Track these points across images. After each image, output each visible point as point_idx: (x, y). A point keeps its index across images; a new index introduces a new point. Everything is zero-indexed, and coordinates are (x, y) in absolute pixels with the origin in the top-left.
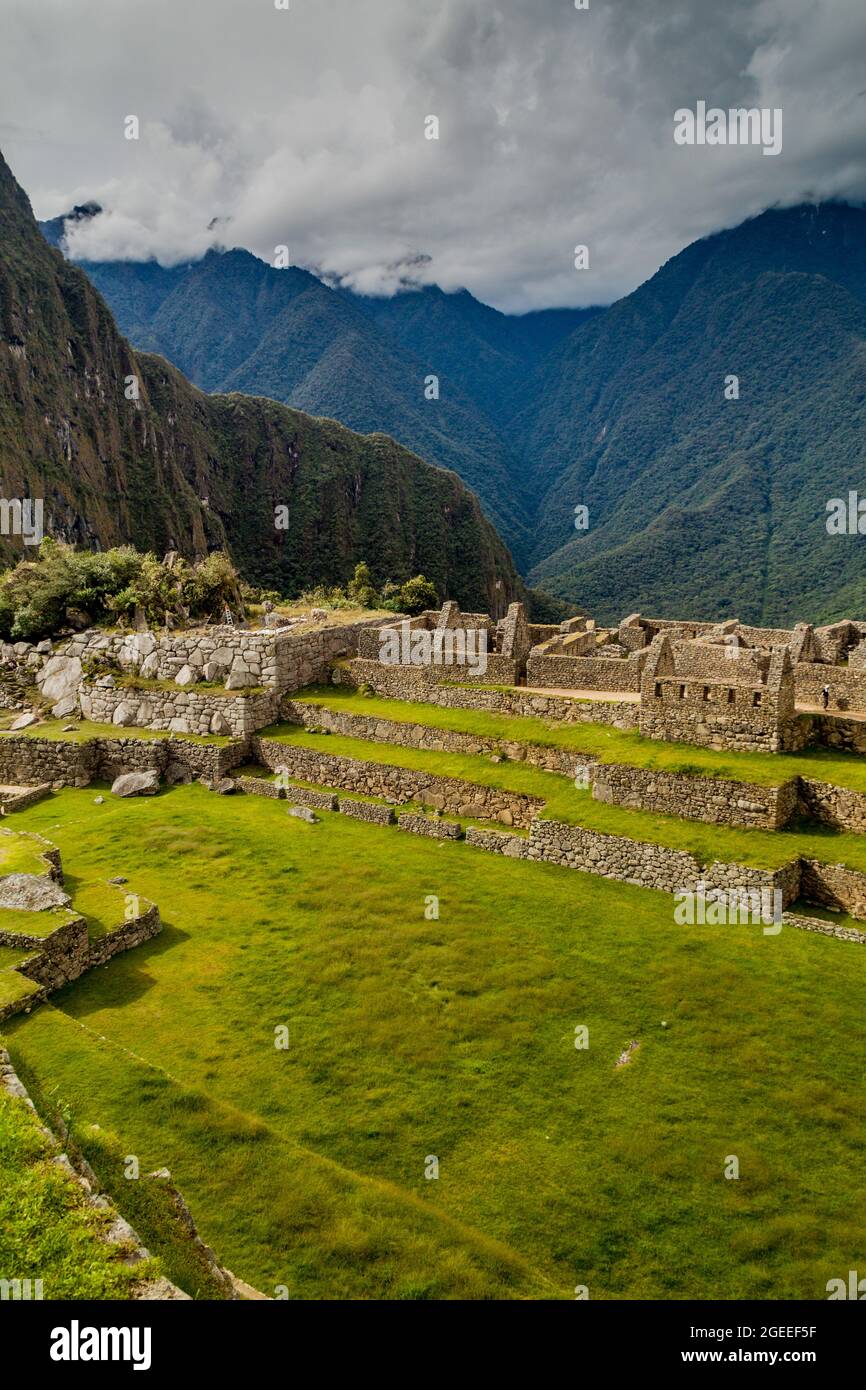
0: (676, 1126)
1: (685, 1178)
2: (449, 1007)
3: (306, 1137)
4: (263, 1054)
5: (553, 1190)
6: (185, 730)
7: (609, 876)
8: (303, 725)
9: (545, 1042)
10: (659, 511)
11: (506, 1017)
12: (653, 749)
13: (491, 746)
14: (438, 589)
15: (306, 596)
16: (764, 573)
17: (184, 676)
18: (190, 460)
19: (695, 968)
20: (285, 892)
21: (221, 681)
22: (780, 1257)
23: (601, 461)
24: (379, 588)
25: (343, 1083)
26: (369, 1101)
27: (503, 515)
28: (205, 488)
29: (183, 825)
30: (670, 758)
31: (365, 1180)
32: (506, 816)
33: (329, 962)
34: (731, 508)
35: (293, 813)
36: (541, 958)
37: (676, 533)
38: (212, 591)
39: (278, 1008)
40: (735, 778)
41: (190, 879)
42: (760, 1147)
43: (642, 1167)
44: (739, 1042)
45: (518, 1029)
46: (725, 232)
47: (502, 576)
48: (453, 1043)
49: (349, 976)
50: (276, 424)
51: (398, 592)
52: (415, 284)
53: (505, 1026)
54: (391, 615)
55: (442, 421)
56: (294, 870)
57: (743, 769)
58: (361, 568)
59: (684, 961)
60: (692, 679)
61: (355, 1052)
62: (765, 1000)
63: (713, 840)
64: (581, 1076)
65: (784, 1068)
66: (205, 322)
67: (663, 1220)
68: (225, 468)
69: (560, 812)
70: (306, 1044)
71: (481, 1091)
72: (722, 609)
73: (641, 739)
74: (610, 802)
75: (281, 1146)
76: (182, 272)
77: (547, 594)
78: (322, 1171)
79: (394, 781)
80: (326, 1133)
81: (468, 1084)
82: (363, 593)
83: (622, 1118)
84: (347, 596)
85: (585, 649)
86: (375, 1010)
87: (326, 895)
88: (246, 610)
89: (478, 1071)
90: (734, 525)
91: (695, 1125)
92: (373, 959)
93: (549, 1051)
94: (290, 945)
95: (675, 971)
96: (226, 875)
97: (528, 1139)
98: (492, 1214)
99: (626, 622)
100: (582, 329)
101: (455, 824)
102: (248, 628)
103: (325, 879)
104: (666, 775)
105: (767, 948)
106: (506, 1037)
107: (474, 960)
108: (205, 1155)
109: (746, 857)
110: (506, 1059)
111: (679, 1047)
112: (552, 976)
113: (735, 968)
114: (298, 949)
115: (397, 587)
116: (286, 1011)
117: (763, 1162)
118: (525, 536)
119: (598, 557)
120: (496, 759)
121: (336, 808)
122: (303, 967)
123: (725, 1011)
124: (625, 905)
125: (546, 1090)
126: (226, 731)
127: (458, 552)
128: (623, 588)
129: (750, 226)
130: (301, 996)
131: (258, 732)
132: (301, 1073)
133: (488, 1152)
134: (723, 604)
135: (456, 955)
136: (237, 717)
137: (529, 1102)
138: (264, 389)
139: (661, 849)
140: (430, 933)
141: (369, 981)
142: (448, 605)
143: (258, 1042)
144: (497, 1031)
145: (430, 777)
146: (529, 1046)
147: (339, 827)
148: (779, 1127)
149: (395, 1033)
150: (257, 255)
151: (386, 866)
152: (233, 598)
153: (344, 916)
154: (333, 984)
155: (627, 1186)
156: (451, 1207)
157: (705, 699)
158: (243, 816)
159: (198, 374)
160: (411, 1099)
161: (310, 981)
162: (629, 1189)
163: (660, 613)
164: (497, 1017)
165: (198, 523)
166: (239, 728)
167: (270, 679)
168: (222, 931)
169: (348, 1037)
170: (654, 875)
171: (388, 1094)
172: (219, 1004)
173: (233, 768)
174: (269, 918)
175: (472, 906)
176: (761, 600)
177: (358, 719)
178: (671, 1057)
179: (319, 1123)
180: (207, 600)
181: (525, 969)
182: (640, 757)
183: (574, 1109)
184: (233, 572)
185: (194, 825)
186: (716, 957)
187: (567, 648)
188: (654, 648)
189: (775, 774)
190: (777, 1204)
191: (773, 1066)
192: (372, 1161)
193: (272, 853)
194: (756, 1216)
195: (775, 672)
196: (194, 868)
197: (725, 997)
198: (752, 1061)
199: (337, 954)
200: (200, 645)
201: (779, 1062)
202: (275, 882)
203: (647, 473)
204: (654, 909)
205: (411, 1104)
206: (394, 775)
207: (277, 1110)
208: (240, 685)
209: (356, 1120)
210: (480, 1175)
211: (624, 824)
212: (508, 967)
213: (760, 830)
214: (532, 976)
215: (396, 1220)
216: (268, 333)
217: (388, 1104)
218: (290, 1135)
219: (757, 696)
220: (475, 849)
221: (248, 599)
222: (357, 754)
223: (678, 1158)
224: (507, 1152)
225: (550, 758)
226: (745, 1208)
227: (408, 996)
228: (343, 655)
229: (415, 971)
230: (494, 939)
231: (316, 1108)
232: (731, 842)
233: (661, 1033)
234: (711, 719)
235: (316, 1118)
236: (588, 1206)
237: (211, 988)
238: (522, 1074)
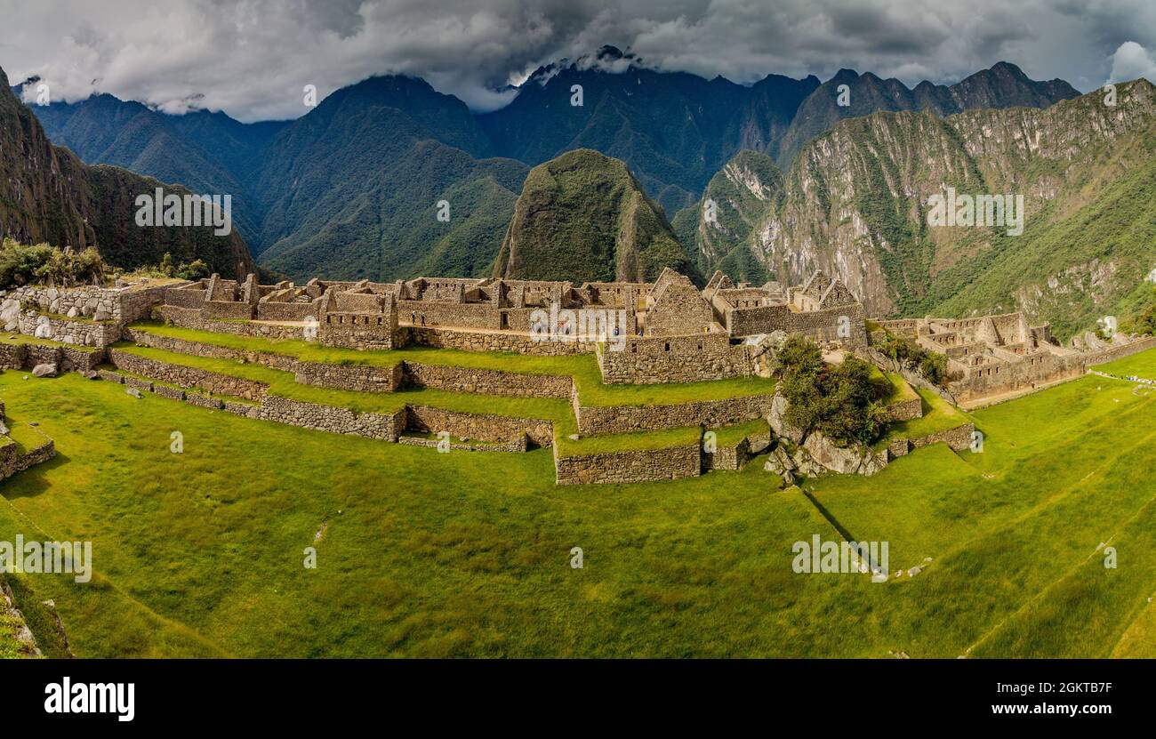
0: (349, 574)
1: (356, 606)
2: (217, 510)
3: (133, 591)
4: (109, 536)
5: (280, 625)
6: (72, 342)
7: (306, 427)
8: (135, 342)
9: (273, 530)
10: (324, 224)
11: (250, 516)
12: (327, 352)
13: (239, 355)
14: (209, 267)
15: (137, 271)
16: (380, 255)
17: (72, 313)
18: (79, 199)
19: (355, 476)
20: (123, 438)
21: (91, 316)
22: (410, 642)
23: (294, 198)
24: (177, 266)
25: (155, 558)
26: (169, 570)
27: (244, 227)
28: (85, 213)
29: (69, 395)
30: (336, 357)
31: (168, 621)
32: (248, 394)
33: (147, 482)
34: (361, 222)
35: (129, 392)
36: (269, 479)
37: (334, 235)
38: (88, 267)
39: (118, 508)
40: (371, 365)
41: (71, 427)
42: (395, 577)
43: (331, 603)
44: (381, 516)
45: (257, 524)
46: (351, 86)
47: (243, 259)
48: (219, 533)
49: (159, 491)
50: (123, 180)
51: (187, 269)
52: (196, 108)
53: (250, 522)
54: (183, 281)
55: (210, 178)
56: (128, 425)
57: (375, 359)
58: (167, 256)
59: (349, 472)
60: (346, 313)
61: (162, 538)
62: (392, 489)
63: (362, 401)
64: (294, 550)
65: (405, 527)
66: (88, 129)
67: (345, 635)
68: (97, 203)
69: (277, 391)
70: (134, 531)
71: (237, 564)
72: (360, 274)
73: (321, 347)
74: (305, 383)
75: (119, 595)
76: (78, 106)
77: (268, 268)
78: (142, 614)
79: (185, 375)
80: (145, 589)
81: (228, 559)
82: (168, 269)
83: (319, 573)
84: (159, 270)
85: (289, 298)
86: (174, 512)
87: (146, 441)
88: (106, 278)
89: (234, 551)
90: (363, 230)
91: (360, 571)
92: (173, 481)
93: (275, 536)
94: (126, 470)
95: (345, 479)
96: (91, 426)
97: (264, 593)
98: (244, 644)
99: (310, 283)
100: (282, 131)
101: (219, 399)
102: (106, 287)
103: (145, 431)
104: (335, 366)
105: (392, 458)
106: (250, 528)
107: (231, 481)
108: (74, 596)
109: (379, 408)
110: (250, 542)
111: (349, 524)
112: (276, 489)
113: (376, 473)
114: (130, 473)
115: (187, 266)
116: (123, 511)
117: (397, 586)
118: (255, 238)
119: (294, 248)
120: (242, 361)
121: (152, 390)
122: (133, 484)
123: (373, 499)
124: (316, 443)
125: (274, 560)
126: (93, 344)
127: (220, 247)
128: (308, 265)
129: (363, 83)
130: (132, 502)
131: (110, 345)
132: (131, 550)
133: (241, 603)
134: (360, 271)
135: (220, 478)
136: (99, 336)
137: (264, 569)
138: (118, 162)
139: (334, 409)
140: (205, 465)
141: (170, 494)
142: (214, 275)
143: (106, 528)
144: (246, 524)
145: (205, 372)
146: (263, 533)
147: (154, 401)
148: (405, 563)
149: (186, 527)
150: (115, 96)
151: (180, 424)
152: (99, 271)
153: (155, 454)
154: (149, 495)
155: (323, 617)
156: (219, 640)
157: (353, 323)
158: (100, 392)
159: (84, 156)
160: (195, 569)
161: (137, 493)
162: (324, 619)
163: (328, 277)
164: (245, 516)
165: (81, 232)
166: (100, 343)
167: (117, 315)
168: (88, 459)
169: (158, 528)
170: (331, 424)
171: (181, 566)
172: (85, 502)
173: (97, 365)
174: (114, 453)
175: (230, 449)
176: (379, 269)
177: (165, 339)
178: (344, 531)
179: (141, 583)
180: (86, 272)
181: (260, 485)
182: (320, 357)
183: (291, 571)
184: (99, 257)
185: (74, 396)
186: (366, 468)
187: (279, 298)
188: (326, 296)
189: (390, 361)
190: (406, 610)
191: (399, 527)
192: (172, 609)
193: (117, 415)
194: (396, 621)
195: (388, 306)
196: (73, 421)
197: (372, 490)
198: (388, 526)
199: (152, 477)
200: (81, 296)
201: (402, 524)
202: (118, 432)
203: (318, 204)
204: (331, 444)
205: (194, 573)
206: (185, 371)
207: (116, 572)
208: (101, 318)
209: (162, 582)
210: (237, 618)
211: (313, 396)
212: (251, 485)
213: (386, 393)
214: (264, 489)
215: (186, 649)
216: (119, 135)
217: (181, 572)
218: (123, 589)
219: (380, 319)
220: (231, 414)
221: (107, 272)
222: (164, 359)
223: (351, 594)
224: (250, 602)
225: (272, 360)
226: (389, 617)
227: (193, 504)
228: (157, 303)
229: (197, 488)
230: (242, 468)
231: (139, 573)
232: (372, 400)
233: (338, 518)
234: (357, 334)
235: (139, 579)
236: (301, 633)
237: (80, 493)
238: (260, 552)
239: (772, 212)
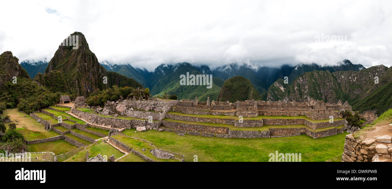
7: (245, 138)
8: (171, 118)
13: (212, 120)
17: (147, 109)
21: (154, 110)
23: (160, 84)
35: (179, 135)
50: (117, 76)
73: (237, 117)
74: (238, 127)
90: (178, 94)
120: (214, 122)
121: (186, 133)
126: (157, 119)
131: (163, 119)
139: (253, 131)
166: (160, 119)
167: (164, 110)
200: (150, 103)
213: (261, 127)
234: (248, 112)
239: (287, 95)
